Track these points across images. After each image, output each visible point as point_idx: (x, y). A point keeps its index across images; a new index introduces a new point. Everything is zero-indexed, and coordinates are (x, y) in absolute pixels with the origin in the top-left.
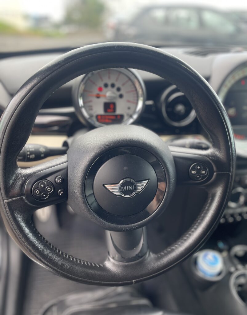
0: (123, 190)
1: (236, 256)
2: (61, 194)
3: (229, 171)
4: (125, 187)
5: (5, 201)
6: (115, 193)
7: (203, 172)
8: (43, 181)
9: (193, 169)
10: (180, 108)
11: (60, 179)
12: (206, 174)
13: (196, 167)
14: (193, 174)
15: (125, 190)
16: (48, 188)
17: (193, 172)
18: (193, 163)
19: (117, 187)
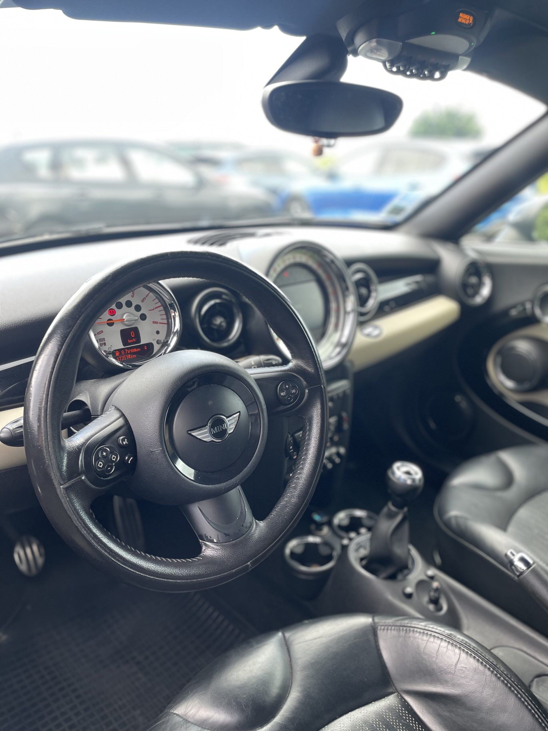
0: (213, 432)
1: (340, 527)
2: (129, 462)
3: (320, 384)
4: (216, 428)
5: (61, 487)
6: (205, 440)
7: (294, 391)
8: (103, 447)
9: (282, 390)
10: (219, 321)
11: (126, 440)
12: (297, 392)
13: (284, 387)
14: (282, 396)
15: (216, 432)
16: (112, 456)
17: (282, 394)
18: (280, 383)
19: (206, 430)
